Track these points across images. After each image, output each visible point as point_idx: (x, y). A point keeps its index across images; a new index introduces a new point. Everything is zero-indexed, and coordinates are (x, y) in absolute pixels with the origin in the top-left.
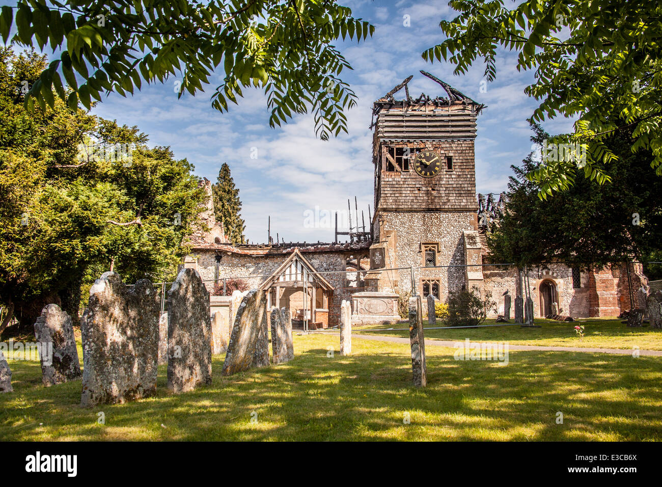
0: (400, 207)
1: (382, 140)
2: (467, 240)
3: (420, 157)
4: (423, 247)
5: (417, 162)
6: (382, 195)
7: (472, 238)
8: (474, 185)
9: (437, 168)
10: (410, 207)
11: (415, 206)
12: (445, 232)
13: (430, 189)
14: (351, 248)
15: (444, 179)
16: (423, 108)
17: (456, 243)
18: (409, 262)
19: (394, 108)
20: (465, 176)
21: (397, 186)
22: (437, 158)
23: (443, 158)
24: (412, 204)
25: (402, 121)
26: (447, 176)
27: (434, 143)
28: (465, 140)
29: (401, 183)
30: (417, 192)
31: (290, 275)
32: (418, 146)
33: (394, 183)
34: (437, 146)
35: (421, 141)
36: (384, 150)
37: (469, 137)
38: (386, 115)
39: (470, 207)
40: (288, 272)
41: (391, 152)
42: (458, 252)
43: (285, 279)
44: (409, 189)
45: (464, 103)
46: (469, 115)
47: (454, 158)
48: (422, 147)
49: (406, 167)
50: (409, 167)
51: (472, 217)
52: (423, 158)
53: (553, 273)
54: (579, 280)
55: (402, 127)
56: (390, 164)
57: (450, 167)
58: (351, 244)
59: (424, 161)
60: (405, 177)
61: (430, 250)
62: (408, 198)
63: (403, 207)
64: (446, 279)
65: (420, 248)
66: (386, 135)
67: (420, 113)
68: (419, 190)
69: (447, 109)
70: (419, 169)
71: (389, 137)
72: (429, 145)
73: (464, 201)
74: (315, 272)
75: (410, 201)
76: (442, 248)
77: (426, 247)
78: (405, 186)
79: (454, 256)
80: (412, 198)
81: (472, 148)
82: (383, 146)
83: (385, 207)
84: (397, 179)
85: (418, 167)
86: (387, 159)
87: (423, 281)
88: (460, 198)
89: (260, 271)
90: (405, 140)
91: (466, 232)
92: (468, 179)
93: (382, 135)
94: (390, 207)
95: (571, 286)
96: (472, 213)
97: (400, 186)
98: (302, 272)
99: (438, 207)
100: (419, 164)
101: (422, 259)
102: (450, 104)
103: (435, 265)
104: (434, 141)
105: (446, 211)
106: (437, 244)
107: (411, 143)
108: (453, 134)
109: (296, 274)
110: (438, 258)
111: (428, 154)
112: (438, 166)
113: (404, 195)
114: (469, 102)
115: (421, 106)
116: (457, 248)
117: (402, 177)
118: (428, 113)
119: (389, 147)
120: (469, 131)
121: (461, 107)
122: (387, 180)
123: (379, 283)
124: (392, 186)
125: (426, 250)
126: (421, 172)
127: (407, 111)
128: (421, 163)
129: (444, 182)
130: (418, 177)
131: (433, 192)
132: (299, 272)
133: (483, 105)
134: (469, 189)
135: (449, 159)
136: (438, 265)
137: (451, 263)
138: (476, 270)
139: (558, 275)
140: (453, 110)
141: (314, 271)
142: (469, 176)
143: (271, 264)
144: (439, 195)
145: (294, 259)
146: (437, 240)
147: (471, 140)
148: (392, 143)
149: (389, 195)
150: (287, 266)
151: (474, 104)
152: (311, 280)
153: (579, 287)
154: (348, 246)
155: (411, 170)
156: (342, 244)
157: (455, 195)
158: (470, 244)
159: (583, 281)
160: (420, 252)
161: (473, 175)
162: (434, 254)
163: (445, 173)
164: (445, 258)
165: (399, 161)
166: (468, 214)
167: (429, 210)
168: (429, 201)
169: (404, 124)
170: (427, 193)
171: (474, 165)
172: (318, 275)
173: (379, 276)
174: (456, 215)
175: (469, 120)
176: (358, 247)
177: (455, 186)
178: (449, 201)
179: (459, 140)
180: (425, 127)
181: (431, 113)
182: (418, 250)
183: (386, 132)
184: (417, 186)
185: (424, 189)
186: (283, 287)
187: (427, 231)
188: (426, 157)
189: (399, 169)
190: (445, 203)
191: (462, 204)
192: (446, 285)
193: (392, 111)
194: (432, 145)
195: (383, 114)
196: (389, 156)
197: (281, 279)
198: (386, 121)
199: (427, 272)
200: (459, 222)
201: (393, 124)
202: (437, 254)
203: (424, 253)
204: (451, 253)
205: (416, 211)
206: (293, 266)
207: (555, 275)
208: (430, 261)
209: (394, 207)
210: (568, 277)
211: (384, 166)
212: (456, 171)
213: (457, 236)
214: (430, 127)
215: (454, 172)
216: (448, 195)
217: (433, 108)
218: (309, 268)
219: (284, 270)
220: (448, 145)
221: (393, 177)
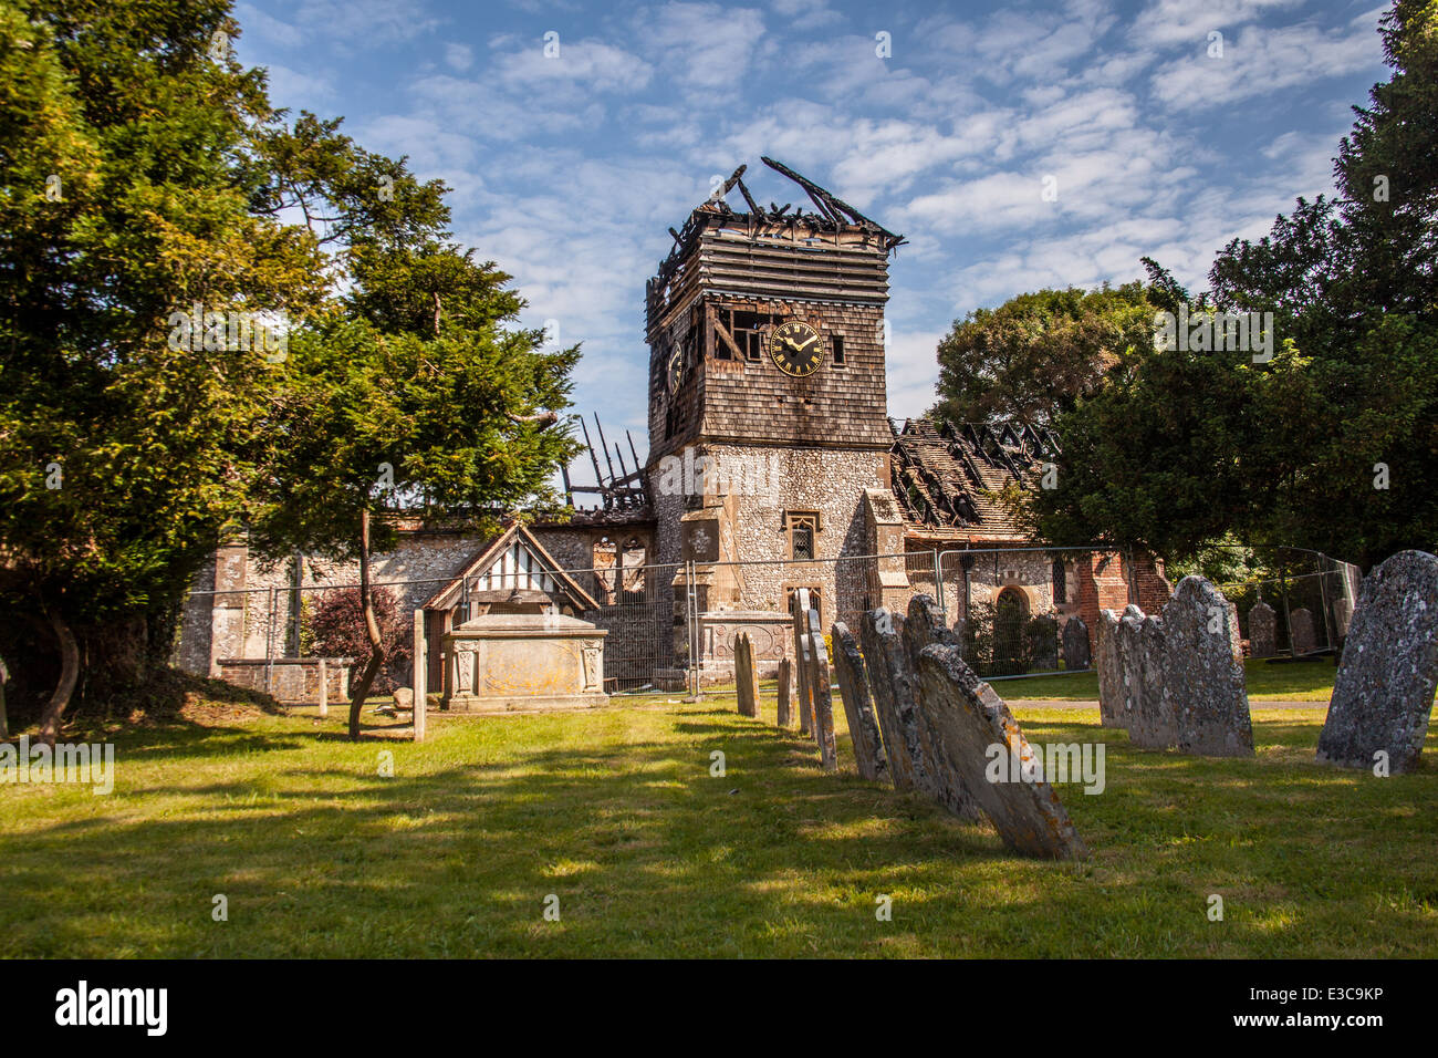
0: (746, 435)
1: (705, 292)
2: (874, 508)
3: (783, 334)
4: (789, 518)
5: (777, 343)
6: (708, 409)
7: (883, 503)
8: (883, 397)
9: (814, 359)
10: (764, 435)
11: (774, 435)
12: (831, 490)
13: (802, 401)
14: (608, 521)
15: (829, 383)
16: (787, 233)
17: (852, 513)
18: (761, 550)
19: (730, 227)
20: (866, 379)
21: (736, 391)
22: (814, 338)
23: (826, 339)
24: (768, 429)
25: (748, 256)
26: (834, 377)
27: (809, 307)
28: (867, 306)
29: (746, 384)
30: (776, 405)
31: (503, 576)
32: (777, 311)
33: (732, 384)
34: (815, 313)
35: (784, 300)
36: (711, 313)
37: (874, 299)
38: (715, 241)
39: (878, 441)
40: (496, 569)
41: (724, 316)
42: (855, 532)
43: (490, 585)
44: (761, 398)
45: (864, 231)
46: (874, 256)
47: (845, 339)
48: (785, 312)
49: (755, 354)
50: (761, 354)
51: (881, 462)
52: (789, 336)
53: (1020, 576)
54: (1064, 589)
55: (748, 267)
56: (722, 342)
57: (839, 358)
58: (607, 512)
59: (790, 342)
60: (752, 372)
61: (801, 526)
62: (759, 417)
63: (750, 434)
64: (833, 586)
65: (784, 522)
66: (715, 281)
67: (782, 242)
68: (780, 401)
69: (832, 239)
70: (781, 358)
71: (721, 287)
72: (799, 310)
73: (866, 428)
74: (561, 570)
75: (763, 423)
76: (825, 523)
77: (794, 520)
78: (754, 391)
79: (848, 539)
80: (766, 418)
81: (879, 322)
82: (707, 305)
83: (714, 433)
84: (738, 376)
85: (778, 353)
86: (716, 332)
87: (789, 589)
88: (858, 422)
89: (401, 568)
90: (753, 297)
91: (871, 492)
92: (872, 385)
93: (706, 281)
94: (726, 433)
95: (1051, 599)
96: (881, 454)
97: (743, 391)
98: (529, 570)
99: (818, 438)
100: (780, 348)
101: (785, 545)
102: (838, 230)
103: (811, 556)
104: (808, 302)
105: (834, 447)
106: (817, 514)
107: (764, 302)
108: (844, 292)
109: (516, 575)
110: (819, 543)
111: (797, 329)
112: (817, 355)
113: (751, 410)
114: (874, 229)
115: (784, 228)
116: (853, 522)
117: (747, 372)
118: (796, 243)
119: (721, 308)
120: (875, 289)
121: (860, 239)
122: (717, 377)
123: (709, 593)
124: (728, 391)
125: (795, 527)
126: (783, 364)
127: (756, 235)
128: (785, 345)
129: (827, 389)
130: (777, 374)
131: (807, 407)
132: (522, 570)
133: (902, 238)
134: (875, 404)
135: (838, 342)
136: (817, 556)
137: (842, 554)
138: (895, 568)
139: (1028, 579)
140: (846, 243)
141: (558, 567)
142: (874, 379)
143: (427, 553)
144: (819, 414)
145: (513, 541)
146: (815, 506)
147: (879, 307)
148: (726, 299)
149: (720, 409)
150: (497, 557)
151: (883, 234)
152: (549, 587)
153: (1064, 602)
154: (600, 515)
155: (765, 360)
156: (588, 513)
157: (848, 415)
158: (882, 515)
159: (1070, 589)
160: (783, 529)
161: (881, 377)
162: (810, 535)
163: (830, 369)
164: (830, 543)
165: (740, 339)
166: (873, 454)
167: (801, 444)
168: (801, 425)
169: (751, 262)
170: (797, 408)
171: (883, 358)
172: (565, 575)
173: (709, 580)
174: (852, 455)
175: (874, 266)
176: (623, 518)
177: (848, 396)
178: (837, 426)
179: (855, 305)
180: (791, 271)
181: (803, 245)
182: (779, 525)
183: (715, 276)
184: (777, 393)
185: (790, 399)
186: (486, 604)
187: (796, 486)
188: (793, 335)
189: (741, 357)
190: (831, 432)
191: (863, 434)
192: (834, 598)
193: (726, 234)
194: (806, 310)
195: (709, 237)
196: (719, 326)
197: (482, 586)
198: (716, 252)
199: (797, 572)
200: (857, 470)
201: (730, 260)
202: (816, 535)
203: (790, 531)
204: (843, 533)
205: (776, 445)
206: (510, 558)
207: (1024, 578)
208: (800, 548)
209: (732, 434)
210: (1046, 582)
211: (710, 347)
212: (851, 368)
213: (854, 499)
214: (801, 272)
215: (847, 370)
216: (835, 414)
217: (806, 235)
218: (545, 560)
219: (489, 564)
220: (834, 314)
221: (729, 371)
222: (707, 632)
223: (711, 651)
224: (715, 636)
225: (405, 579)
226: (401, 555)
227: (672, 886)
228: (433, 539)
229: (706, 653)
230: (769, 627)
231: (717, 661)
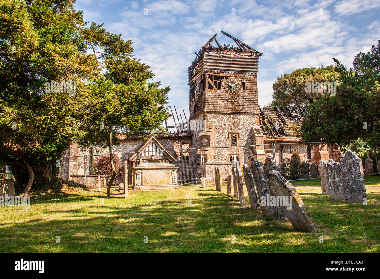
1: (205, 70)
2: (255, 132)
3: (228, 82)
4: (230, 135)
5: (226, 84)
6: (206, 104)
7: (257, 130)
8: (257, 100)
10: (223, 111)
11: (226, 111)
12: (242, 126)
13: (233, 101)
14: (178, 136)
16: (229, 53)
17: (248, 133)
18: (222, 144)
19: (212, 51)
20: (252, 94)
21: (214, 98)
22: (237, 83)
23: (240, 83)
24: (224, 109)
25: (218, 60)
26: (243, 94)
27: (235, 74)
28: (252, 73)
29: (217, 96)
30: (226, 102)
31: (149, 152)
32: (226, 75)
33: (213, 96)
34: (237, 76)
35: (228, 72)
36: (207, 76)
37: (254, 71)
38: (208, 55)
39: (256, 112)
40: (147, 150)
41: (211, 77)
42: (249, 138)
43: (145, 154)
44: (222, 100)
45: (251, 52)
46: (254, 59)
47: (246, 83)
48: (228, 76)
49: (220, 88)
50: (222, 87)
51: (257, 118)
52: (229, 83)
53: (298, 151)
54: (310, 154)
55: (217, 63)
56: (210, 85)
57: (244, 88)
58: (178, 133)
59: (230, 84)
60: (219, 93)
61: (234, 137)
62: (221, 106)
63: (218, 111)
64: (243, 154)
65: (228, 136)
66: (208, 67)
67: (227, 55)
69: (242, 54)
70: (227, 89)
71: (210, 69)
72: (232, 75)
73: (252, 108)
74: (165, 150)
75: (222, 107)
76: (240, 136)
77: (231, 135)
78: (220, 98)
79: (247, 140)
80: (223, 106)
81: (256, 78)
82: (206, 74)
83: (208, 110)
84: (215, 94)
85: (226, 87)
86: (209, 82)
87: (230, 155)
88: (250, 107)
89: (120, 150)
90: (219, 71)
91: (254, 127)
92: (254, 96)
93: (206, 67)
94: (212, 111)
95: (307, 157)
96: (256, 116)
97: (217, 98)
98: (156, 150)
99: (238, 112)
100: (227, 86)
101: (229, 142)
102: (244, 52)
103: (236, 145)
104: (235, 73)
105: (243, 114)
106: (238, 133)
107: (222, 73)
108: (245, 70)
109: (152, 151)
110: (239, 142)
111: (232, 80)
112: (238, 88)
113: (219, 104)
114: (254, 51)
115: (228, 52)
116: (249, 136)
117: (217, 93)
118: (231, 56)
119: (210, 75)
120: (254, 68)
121: (250, 54)
122: (209, 94)
123: (207, 156)
124: (212, 98)
125: (232, 137)
126: (228, 90)
127: (220, 54)
128: (228, 85)
129: (241, 97)
130: (226, 93)
131: (235, 103)
132: (154, 150)
133: (262, 53)
134: (255, 102)
135: (244, 84)
136: (238, 145)
137: (246, 145)
138: (261, 149)
139: (300, 152)
140: (246, 55)
142: (254, 94)
144: (239, 105)
145: (151, 142)
146: (237, 131)
147: (255, 74)
148: (211, 72)
149: (210, 104)
150: (147, 146)
151: (257, 52)
152: (162, 155)
153: (310, 158)
154: (176, 134)
155: (223, 89)
156: (172, 134)
157: (247, 105)
158: (257, 133)
159: (312, 155)
160: (228, 138)
161: (256, 94)
162: (236, 139)
163: (241, 92)
164: (242, 141)
165: (215, 83)
166: (254, 116)
167: (233, 113)
168: (233, 108)
169: (218, 61)
170: (232, 103)
171: (257, 88)
173: (207, 152)
174: (248, 116)
175: (254, 62)
176: (182, 135)
177: (247, 99)
178: (244, 108)
179: (249, 73)
180: (230, 64)
181: (233, 56)
182: (227, 136)
183: (208, 65)
184: (226, 99)
185: (230, 100)
186: (144, 160)
187: (232, 125)
188: (231, 82)
189: (216, 88)
190: (242, 110)
191: (251, 110)
192: (243, 157)
193: (211, 53)
194: (234, 75)
195: (206, 55)
196: (210, 80)
197: (143, 154)
198: (208, 59)
199: (232, 150)
200: (249, 121)
201: (212, 61)
202: (238, 139)
203: (230, 139)
204: (246, 139)
205: (226, 114)
206: (151, 147)
207: (299, 151)
208: (233, 143)
210: (305, 153)
211: (207, 86)
212: (247, 91)
213: (249, 129)
214: (233, 64)
215: (246, 92)
216: (243, 105)
217: (234, 53)
218: (161, 147)
219: (145, 148)
220: (243, 76)
221: (212, 93)
222: (207, 167)
223: (208, 173)
224: (209, 168)
225: (122, 153)
226: (120, 146)
227: (198, 239)
228: (129, 141)
229: (207, 173)
230: (225, 166)
231: (210, 176)
